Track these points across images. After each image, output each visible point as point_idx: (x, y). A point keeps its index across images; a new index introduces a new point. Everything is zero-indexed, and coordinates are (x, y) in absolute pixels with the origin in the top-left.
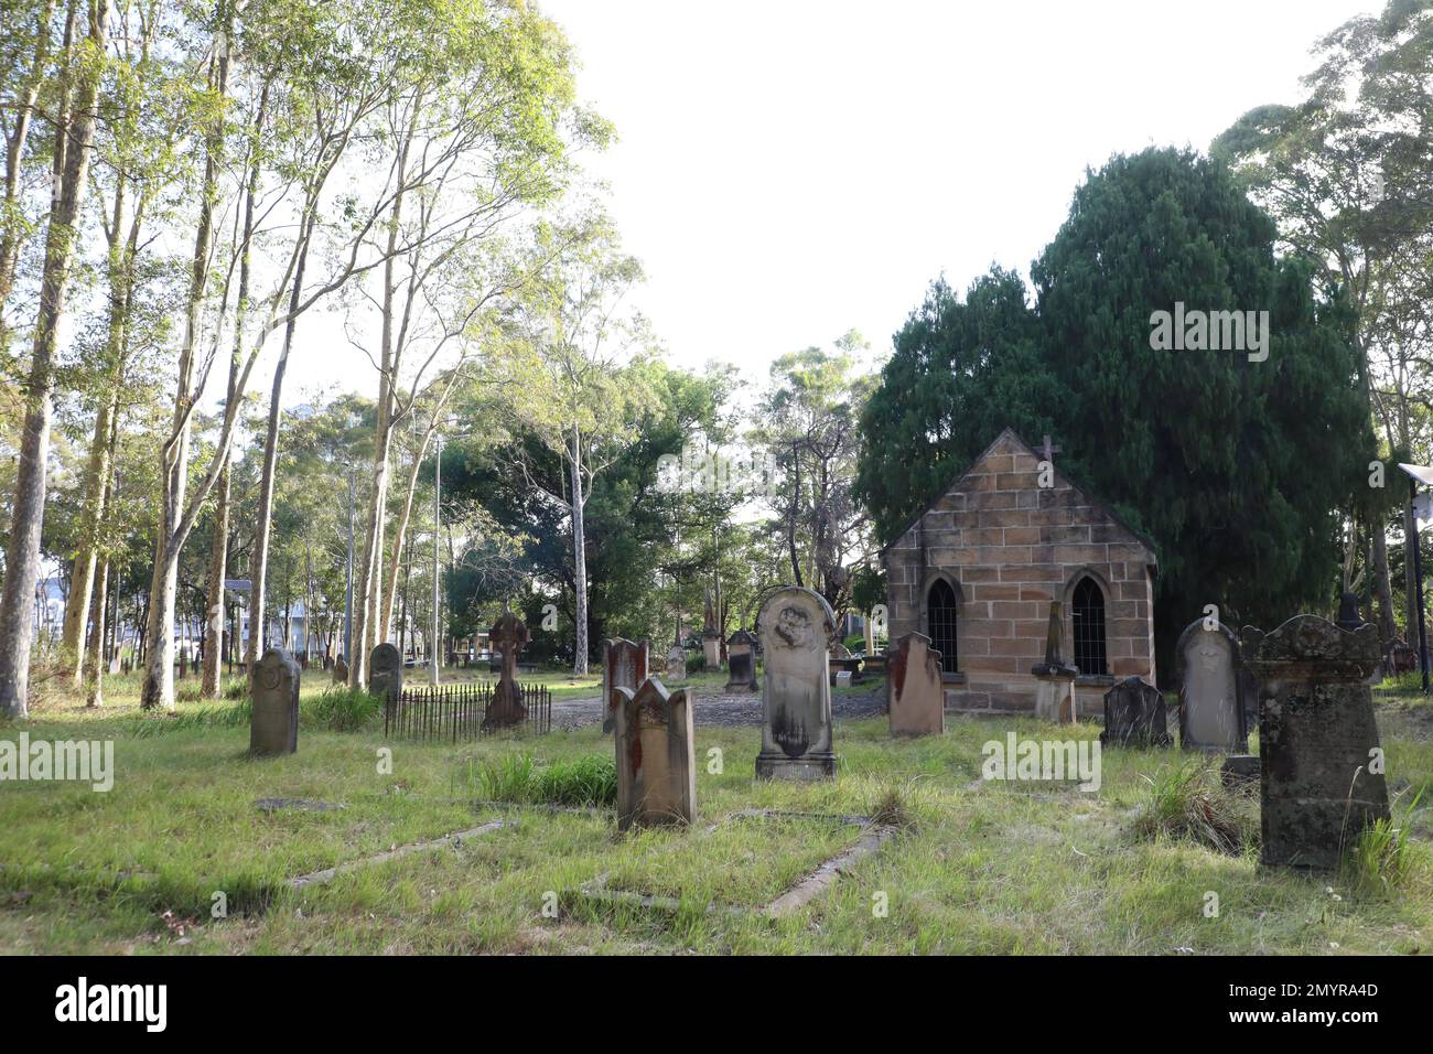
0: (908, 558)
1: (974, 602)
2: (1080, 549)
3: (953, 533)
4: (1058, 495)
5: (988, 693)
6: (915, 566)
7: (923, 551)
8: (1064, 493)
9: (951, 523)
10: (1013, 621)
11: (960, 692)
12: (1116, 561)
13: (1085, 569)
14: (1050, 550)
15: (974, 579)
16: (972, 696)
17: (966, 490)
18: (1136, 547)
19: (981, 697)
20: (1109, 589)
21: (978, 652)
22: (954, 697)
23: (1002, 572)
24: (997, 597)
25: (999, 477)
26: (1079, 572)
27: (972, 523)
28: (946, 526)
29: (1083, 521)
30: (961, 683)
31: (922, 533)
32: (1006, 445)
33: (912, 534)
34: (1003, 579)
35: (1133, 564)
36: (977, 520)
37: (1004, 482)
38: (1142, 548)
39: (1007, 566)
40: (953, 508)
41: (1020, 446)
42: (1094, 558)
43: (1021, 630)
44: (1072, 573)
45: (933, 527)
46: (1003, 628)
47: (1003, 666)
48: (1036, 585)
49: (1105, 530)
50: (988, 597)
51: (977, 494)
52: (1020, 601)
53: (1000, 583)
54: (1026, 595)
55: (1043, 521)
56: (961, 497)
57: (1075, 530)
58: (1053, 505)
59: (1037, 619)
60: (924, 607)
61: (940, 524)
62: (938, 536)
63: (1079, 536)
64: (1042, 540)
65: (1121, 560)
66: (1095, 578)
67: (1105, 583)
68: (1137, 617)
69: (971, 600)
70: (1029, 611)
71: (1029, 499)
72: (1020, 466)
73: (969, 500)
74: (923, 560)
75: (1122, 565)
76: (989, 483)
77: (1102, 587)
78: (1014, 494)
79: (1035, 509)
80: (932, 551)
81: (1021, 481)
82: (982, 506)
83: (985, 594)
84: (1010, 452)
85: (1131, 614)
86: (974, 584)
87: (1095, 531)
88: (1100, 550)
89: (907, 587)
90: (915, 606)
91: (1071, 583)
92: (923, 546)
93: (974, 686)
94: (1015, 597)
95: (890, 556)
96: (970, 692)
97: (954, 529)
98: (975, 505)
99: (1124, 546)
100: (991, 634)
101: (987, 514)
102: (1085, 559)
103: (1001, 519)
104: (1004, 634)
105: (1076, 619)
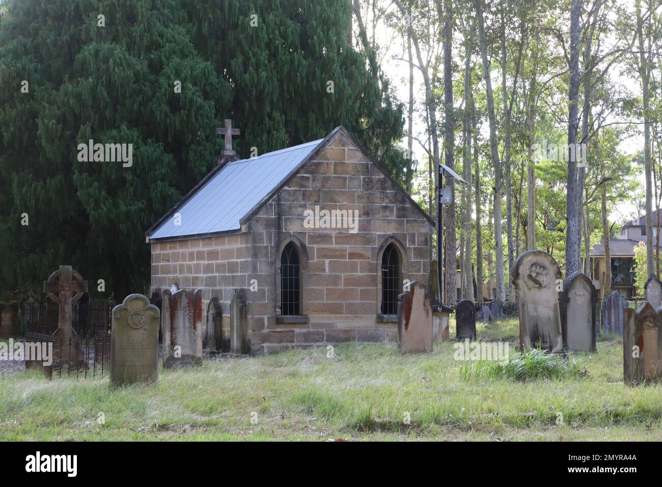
0: (268, 224)
1: (316, 260)
2: (389, 222)
3: (301, 206)
4: (374, 181)
5: (324, 330)
6: (273, 230)
7: (279, 219)
8: (379, 180)
9: (301, 198)
10: (342, 275)
11: (305, 330)
12: (411, 232)
13: (392, 237)
14: (369, 222)
15: (317, 243)
16: (313, 333)
17: (312, 173)
18: (423, 222)
19: (319, 333)
20: (406, 252)
21: (317, 299)
22: (300, 334)
23: (336, 237)
24: (332, 257)
25: (335, 164)
26: (387, 239)
27: (315, 198)
28: (296, 200)
29: (391, 202)
30: (305, 323)
31: (279, 205)
32: (341, 140)
33: (271, 205)
34: (336, 243)
35: (420, 235)
36: (319, 196)
37: (339, 169)
38: (427, 223)
39: (339, 233)
40: (302, 186)
41: (349, 141)
42: (396, 229)
43: (348, 281)
44: (383, 240)
45: (286, 200)
46: (335, 280)
47: (334, 310)
48: (358, 248)
49: (404, 209)
50: (325, 256)
51: (320, 176)
52: (347, 260)
53: (334, 246)
54: (352, 255)
55: (365, 200)
56: (308, 178)
57: (385, 208)
58: (371, 189)
59: (359, 274)
60: (279, 264)
61: (292, 198)
62: (290, 208)
63: (388, 213)
64: (364, 214)
65: (414, 231)
66: (398, 244)
67: (404, 249)
68: (422, 273)
69: (313, 259)
70: (353, 267)
71: (355, 183)
72: (350, 157)
73: (314, 180)
74: (279, 227)
75: (414, 235)
76: (328, 168)
77: (402, 251)
78: (345, 178)
79: (360, 191)
80: (287, 220)
81: (350, 169)
82: (323, 186)
83: (324, 254)
84: (343, 145)
85: (419, 270)
86: (316, 246)
87: (398, 209)
88: (400, 224)
89: (266, 247)
90: (272, 263)
91: (382, 247)
92: (279, 215)
93: (315, 325)
94: (344, 257)
95: (254, 222)
96: (311, 330)
97: (302, 203)
98: (318, 184)
99: (416, 221)
100: (327, 285)
101: (326, 192)
102: (391, 230)
103: (337, 197)
104: (336, 285)
105: (384, 274)
